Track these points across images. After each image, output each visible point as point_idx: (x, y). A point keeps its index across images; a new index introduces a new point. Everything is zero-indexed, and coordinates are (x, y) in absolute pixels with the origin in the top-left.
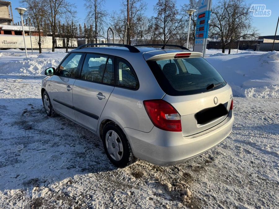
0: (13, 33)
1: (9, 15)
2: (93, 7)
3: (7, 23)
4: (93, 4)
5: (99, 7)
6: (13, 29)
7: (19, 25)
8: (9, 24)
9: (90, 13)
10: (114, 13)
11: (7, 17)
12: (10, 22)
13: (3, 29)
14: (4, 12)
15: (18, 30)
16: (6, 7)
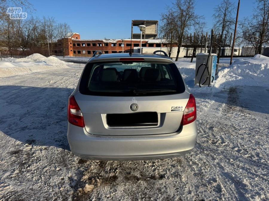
0: (155, 45)
1: (156, 31)
2: (223, 16)
3: (153, 38)
4: (223, 13)
5: (229, 16)
6: (155, 42)
7: (160, 39)
8: (154, 39)
9: (218, 22)
10: (245, 19)
11: (154, 33)
12: (155, 37)
13: (148, 42)
14: (152, 29)
15: (159, 43)
16: (154, 25)
